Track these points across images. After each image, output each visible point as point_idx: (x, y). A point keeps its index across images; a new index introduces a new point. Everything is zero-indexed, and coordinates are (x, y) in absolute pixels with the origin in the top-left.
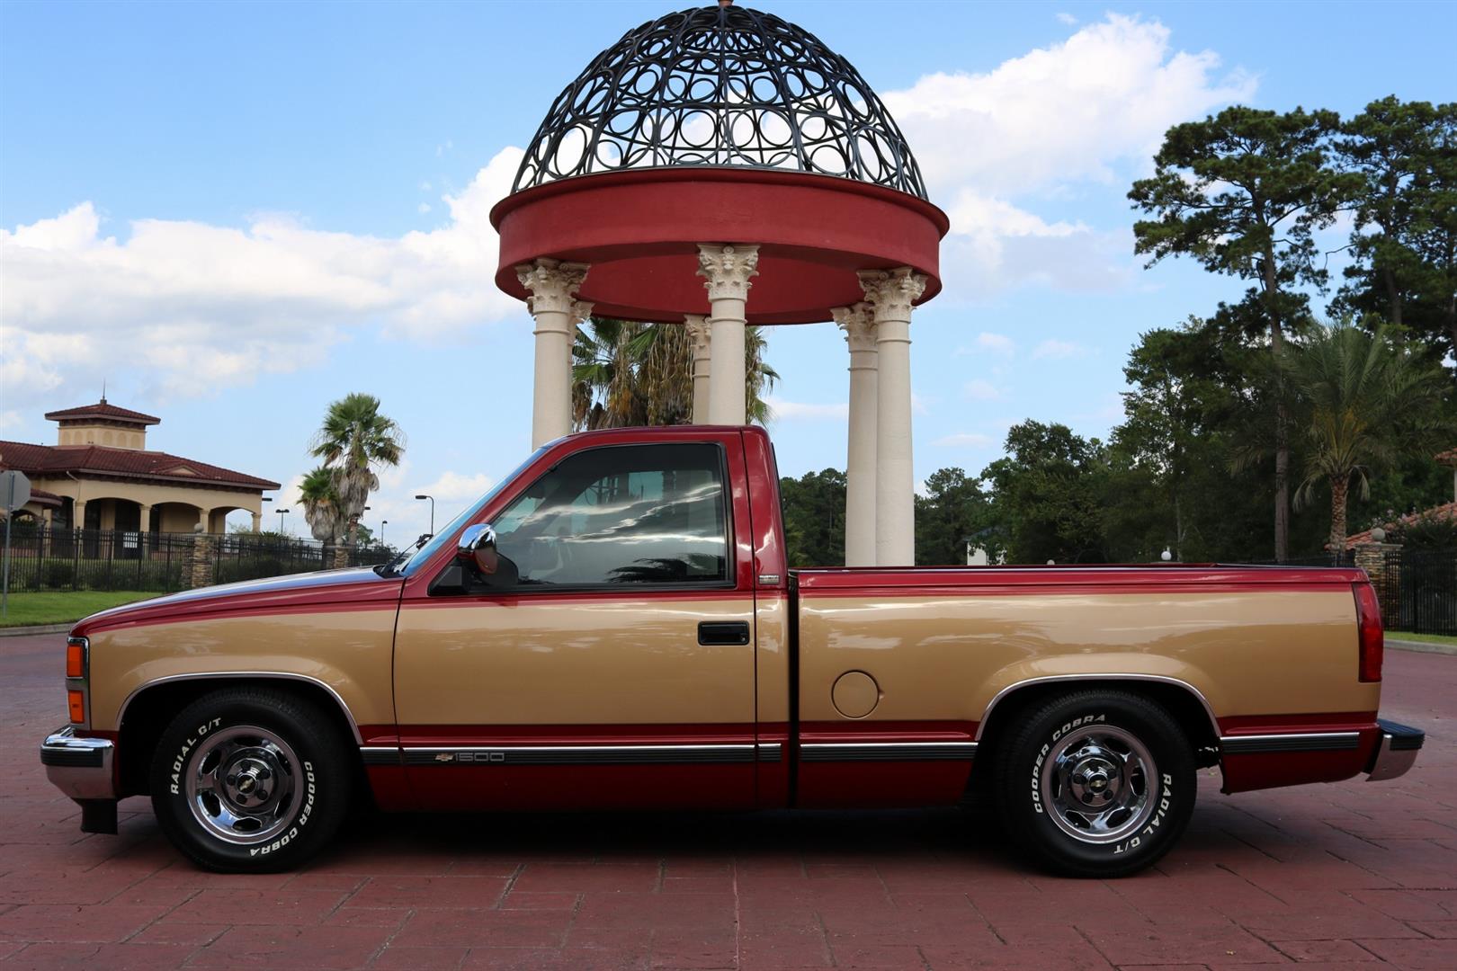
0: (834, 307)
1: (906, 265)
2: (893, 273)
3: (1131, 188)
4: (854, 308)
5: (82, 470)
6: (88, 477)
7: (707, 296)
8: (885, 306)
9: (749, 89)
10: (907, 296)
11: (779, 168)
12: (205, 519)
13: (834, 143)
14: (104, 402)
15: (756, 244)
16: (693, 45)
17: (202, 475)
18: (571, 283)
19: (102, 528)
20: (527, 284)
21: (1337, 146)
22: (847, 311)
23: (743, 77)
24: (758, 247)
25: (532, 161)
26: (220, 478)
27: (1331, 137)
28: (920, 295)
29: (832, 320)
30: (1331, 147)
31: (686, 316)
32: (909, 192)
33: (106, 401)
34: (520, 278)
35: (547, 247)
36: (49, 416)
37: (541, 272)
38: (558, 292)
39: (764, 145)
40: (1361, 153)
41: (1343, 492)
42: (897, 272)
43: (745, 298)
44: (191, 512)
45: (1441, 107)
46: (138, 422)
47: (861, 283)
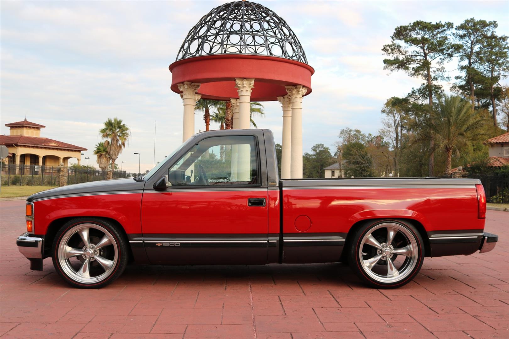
0: (278, 96)
1: (300, 85)
2: (296, 87)
3: (382, 48)
4: (285, 97)
5: (19, 144)
6: (21, 146)
7: (238, 95)
8: (293, 97)
9: (251, 26)
10: (301, 94)
11: (261, 55)
12: (61, 161)
13: (278, 44)
14: (25, 120)
15: (253, 78)
16: (234, 12)
17: (60, 146)
18: (195, 89)
19: (25, 164)
20: (181, 90)
21: (454, 34)
22: (282, 98)
23: (249, 22)
24: (254, 79)
25: (182, 50)
26: (66, 147)
27: (451, 31)
28: (305, 94)
29: (277, 100)
30: (452, 35)
31: (230, 99)
32: (302, 62)
33: (26, 120)
34: (179, 88)
35: (188, 78)
36: (6, 125)
37: (186, 86)
38: (191, 92)
39: (256, 44)
40: (462, 37)
41: (450, 154)
42: (297, 86)
43: (250, 95)
44: (56, 158)
45: (489, 22)
46: (38, 127)
47: (287, 90)
